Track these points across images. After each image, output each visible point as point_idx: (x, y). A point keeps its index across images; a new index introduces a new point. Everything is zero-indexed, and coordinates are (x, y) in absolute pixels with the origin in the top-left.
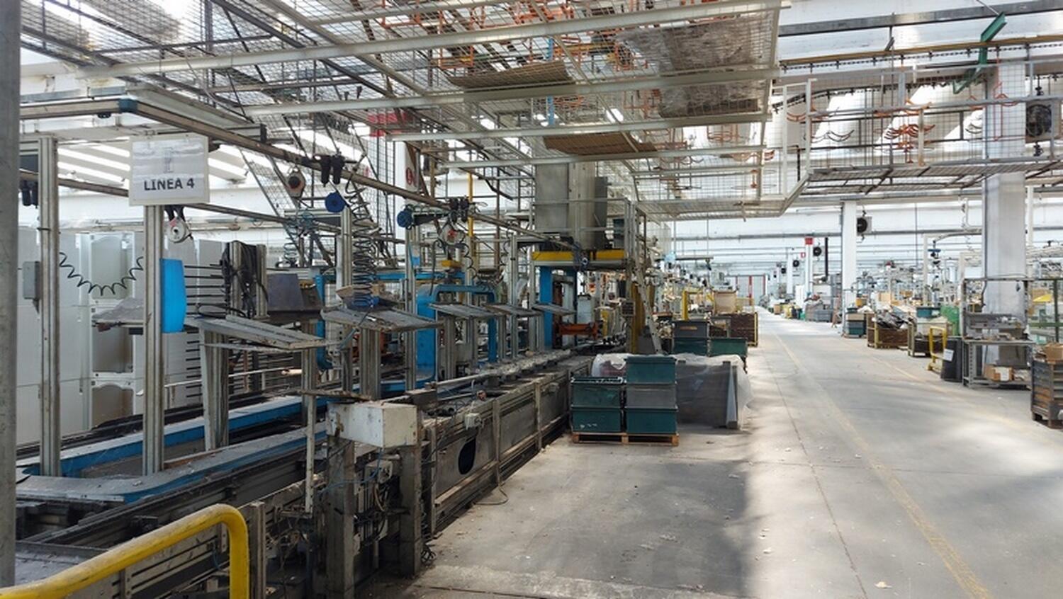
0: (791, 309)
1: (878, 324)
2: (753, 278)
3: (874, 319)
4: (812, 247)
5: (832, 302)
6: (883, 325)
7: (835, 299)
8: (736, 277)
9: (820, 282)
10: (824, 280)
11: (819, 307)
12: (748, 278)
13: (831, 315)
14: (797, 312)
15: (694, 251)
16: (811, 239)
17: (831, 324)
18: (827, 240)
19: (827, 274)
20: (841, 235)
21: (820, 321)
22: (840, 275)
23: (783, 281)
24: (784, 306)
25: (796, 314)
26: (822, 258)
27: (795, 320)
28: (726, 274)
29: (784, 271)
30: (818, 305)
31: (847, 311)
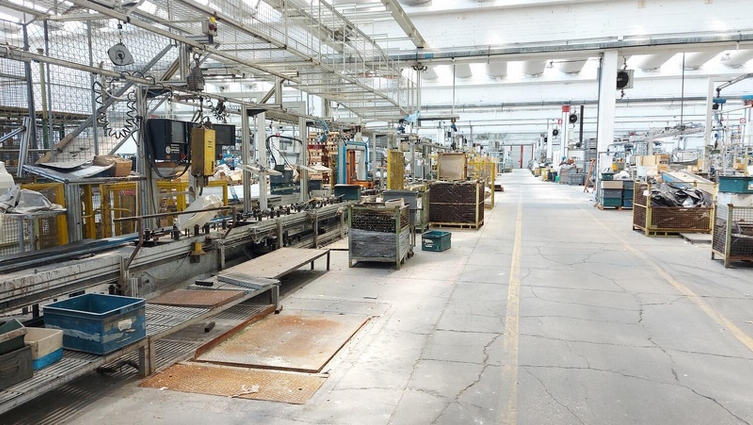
0: (547, 173)
1: (652, 199)
2: (524, 147)
3: (646, 193)
4: (568, 114)
5: (585, 166)
6: (660, 201)
7: (588, 163)
8: (511, 146)
9: (575, 147)
10: (578, 145)
11: (573, 171)
12: (520, 147)
13: (584, 178)
14: (553, 175)
15: (470, 121)
16: (568, 107)
17: (582, 188)
18: (582, 108)
19: (581, 140)
20: (598, 102)
21: (572, 184)
22: (595, 140)
23: (545, 148)
24: (542, 169)
25: (552, 177)
26: (578, 126)
27: (550, 183)
28: (501, 144)
29: (546, 140)
30: (571, 168)
31: (601, 177)
